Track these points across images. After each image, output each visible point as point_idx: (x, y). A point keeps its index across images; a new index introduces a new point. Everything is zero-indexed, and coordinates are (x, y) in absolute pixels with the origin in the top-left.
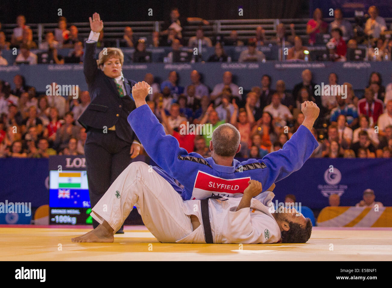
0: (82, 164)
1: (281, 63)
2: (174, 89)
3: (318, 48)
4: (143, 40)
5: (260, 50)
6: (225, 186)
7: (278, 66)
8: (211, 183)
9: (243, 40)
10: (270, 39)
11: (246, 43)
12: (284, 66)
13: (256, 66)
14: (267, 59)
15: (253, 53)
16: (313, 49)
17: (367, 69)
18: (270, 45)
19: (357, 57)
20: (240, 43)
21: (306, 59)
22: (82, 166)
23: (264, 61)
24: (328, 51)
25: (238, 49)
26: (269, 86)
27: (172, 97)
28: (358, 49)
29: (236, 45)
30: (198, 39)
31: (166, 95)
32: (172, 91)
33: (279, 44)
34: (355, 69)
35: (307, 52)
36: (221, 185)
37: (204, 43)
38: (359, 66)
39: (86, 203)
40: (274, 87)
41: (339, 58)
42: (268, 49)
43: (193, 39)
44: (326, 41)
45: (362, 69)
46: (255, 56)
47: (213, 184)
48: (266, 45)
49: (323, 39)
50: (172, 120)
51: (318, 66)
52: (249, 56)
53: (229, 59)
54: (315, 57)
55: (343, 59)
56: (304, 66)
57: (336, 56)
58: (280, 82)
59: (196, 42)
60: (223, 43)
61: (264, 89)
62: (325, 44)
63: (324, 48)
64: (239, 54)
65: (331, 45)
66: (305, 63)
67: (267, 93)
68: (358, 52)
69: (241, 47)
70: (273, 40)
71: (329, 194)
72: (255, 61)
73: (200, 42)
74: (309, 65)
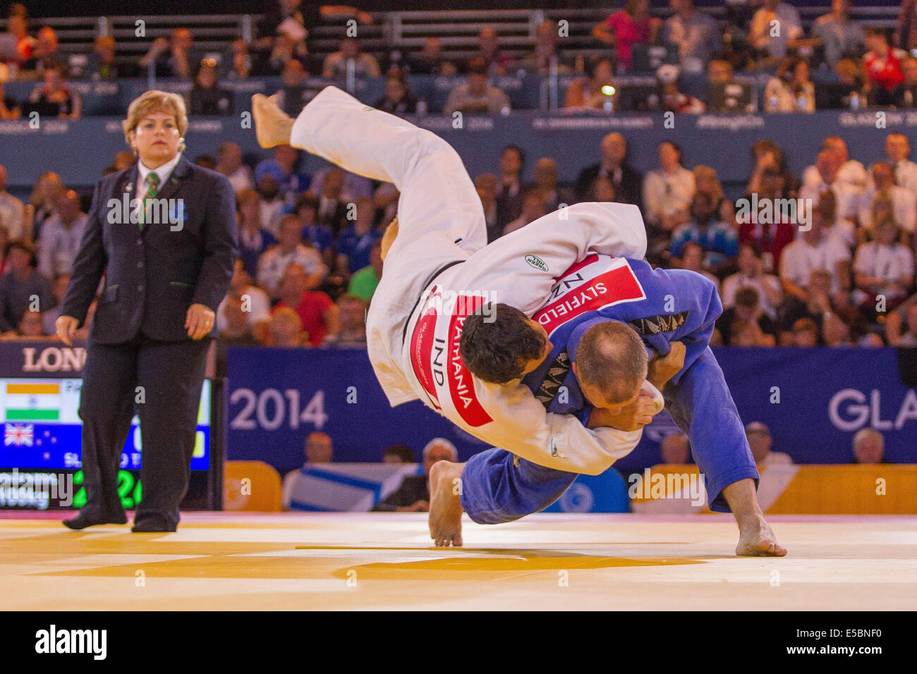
0: (62, 363)
1: (546, 116)
2: (288, 180)
3: (637, 81)
4: (212, 60)
5: (496, 85)
6: (572, 306)
7: (539, 124)
8: (603, 290)
9: (454, 62)
10: (522, 58)
11: (463, 69)
12: (556, 123)
13: (487, 124)
14: (514, 106)
15: (477, 92)
16: (626, 81)
17: (756, 131)
18: (522, 72)
19: (731, 102)
20: (448, 68)
21: (609, 106)
22: (61, 368)
23: (506, 110)
24: (660, 89)
25: (442, 83)
26: (520, 172)
27: (283, 198)
28: (732, 83)
29: (438, 73)
30: (347, 58)
31: (269, 195)
32: (284, 186)
33: (542, 71)
34: (725, 132)
35: (609, 90)
36: (580, 301)
37: (361, 68)
38: (735, 123)
39: (71, 456)
40: (530, 177)
41: (689, 103)
42: (516, 83)
43: (334, 59)
44: (655, 62)
45: (743, 132)
46: (484, 100)
47: (598, 291)
48: (511, 73)
49: (648, 58)
50: (284, 254)
51: (638, 123)
52: (471, 101)
53: (422, 106)
54: (630, 101)
55: (697, 107)
56: (603, 123)
57: (681, 98)
58: (545, 162)
59: (342, 67)
60: (407, 68)
61: (508, 179)
62: (652, 71)
63: (650, 81)
64: (445, 94)
65: (667, 74)
66: (605, 116)
67: (514, 190)
68: (733, 90)
69: (450, 77)
70: (528, 62)
71: (662, 434)
72: (482, 111)
73: (351, 67)
74: (615, 122)
